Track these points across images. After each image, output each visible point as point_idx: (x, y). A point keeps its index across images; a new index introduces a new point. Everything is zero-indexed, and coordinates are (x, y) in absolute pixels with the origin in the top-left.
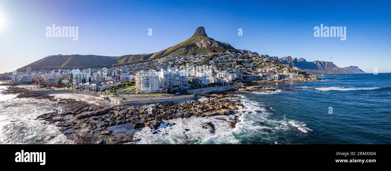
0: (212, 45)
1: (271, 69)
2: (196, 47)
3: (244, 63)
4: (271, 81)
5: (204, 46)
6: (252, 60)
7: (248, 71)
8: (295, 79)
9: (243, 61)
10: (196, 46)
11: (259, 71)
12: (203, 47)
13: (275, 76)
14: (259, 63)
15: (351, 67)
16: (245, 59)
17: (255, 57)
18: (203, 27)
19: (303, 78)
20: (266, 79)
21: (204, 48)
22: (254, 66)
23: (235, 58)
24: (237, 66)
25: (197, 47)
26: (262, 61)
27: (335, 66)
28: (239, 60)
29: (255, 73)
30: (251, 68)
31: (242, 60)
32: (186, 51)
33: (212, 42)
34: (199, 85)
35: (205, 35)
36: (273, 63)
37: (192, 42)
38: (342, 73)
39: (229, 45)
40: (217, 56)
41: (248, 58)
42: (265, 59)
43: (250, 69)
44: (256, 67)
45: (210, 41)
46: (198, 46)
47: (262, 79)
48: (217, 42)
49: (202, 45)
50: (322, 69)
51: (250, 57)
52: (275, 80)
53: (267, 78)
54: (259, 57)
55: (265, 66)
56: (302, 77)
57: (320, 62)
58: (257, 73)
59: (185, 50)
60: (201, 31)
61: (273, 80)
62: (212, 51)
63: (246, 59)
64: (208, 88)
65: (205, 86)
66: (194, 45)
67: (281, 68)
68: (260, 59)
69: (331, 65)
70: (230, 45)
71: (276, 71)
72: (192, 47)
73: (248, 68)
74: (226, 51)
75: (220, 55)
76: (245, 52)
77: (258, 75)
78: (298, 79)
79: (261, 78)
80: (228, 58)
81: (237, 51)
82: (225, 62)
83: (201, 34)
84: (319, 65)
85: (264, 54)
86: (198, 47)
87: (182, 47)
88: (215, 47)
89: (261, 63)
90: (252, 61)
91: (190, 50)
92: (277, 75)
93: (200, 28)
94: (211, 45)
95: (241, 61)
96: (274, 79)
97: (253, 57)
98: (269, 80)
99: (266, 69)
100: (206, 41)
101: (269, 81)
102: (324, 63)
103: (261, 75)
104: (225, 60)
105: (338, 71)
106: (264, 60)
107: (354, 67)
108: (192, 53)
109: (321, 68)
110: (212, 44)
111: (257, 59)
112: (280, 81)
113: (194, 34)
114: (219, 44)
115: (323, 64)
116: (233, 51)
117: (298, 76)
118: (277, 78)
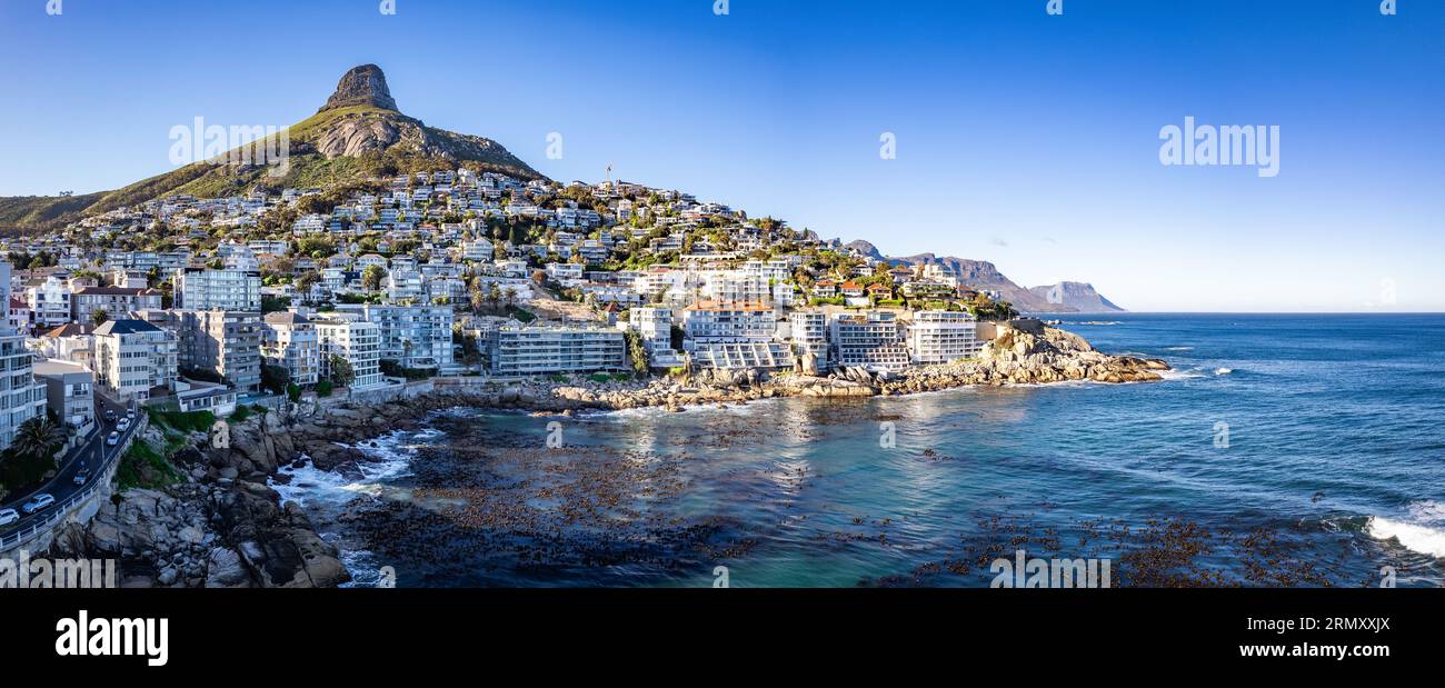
0: (392, 143)
1: (737, 276)
2: (308, 157)
4: (743, 384)
5: (354, 147)
6: (609, 216)
7: (556, 289)
8: (954, 365)
9: (539, 222)
10: (311, 150)
11: (641, 285)
12: (346, 154)
13: (778, 336)
14: (651, 230)
16: (560, 211)
17: (632, 198)
18: (378, 67)
19: (1029, 352)
20: (695, 369)
21: (351, 158)
22: (610, 253)
23: (489, 199)
25: (316, 158)
26: (671, 220)
28: (511, 210)
29: (604, 305)
30: (576, 267)
31: (531, 210)
33: (397, 131)
41: (580, 207)
42: (697, 209)
43: (574, 280)
44: (622, 257)
45: (387, 126)
46: (321, 150)
47: (660, 361)
49: (342, 143)
51: (599, 202)
52: (790, 381)
53: (710, 355)
55: (695, 251)
56: (1008, 341)
58: (622, 309)
60: (367, 85)
62: (377, 171)
63: (567, 207)
66: (305, 148)
67: (822, 266)
68: (660, 209)
71: (786, 293)
73: (553, 268)
77: (621, 327)
78: (987, 364)
79: (648, 356)
80: (444, 203)
83: (364, 97)
86: (318, 157)
88: (404, 155)
89: (665, 234)
90: (603, 222)
92: (799, 330)
94: (386, 146)
95: (528, 221)
96: (779, 368)
97: (619, 198)
98: (724, 375)
99: (703, 275)
101: (724, 388)
103: (646, 324)
111: (641, 211)
112: (837, 386)
113: (330, 100)
114: (436, 138)
117: (981, 337)
118: (797, 351)
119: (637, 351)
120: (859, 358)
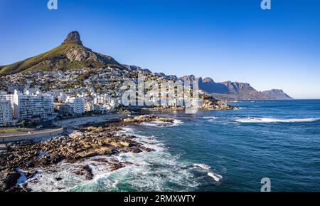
2: (66, 60)
4: (167, 108)
5: (78, 58)
10: (66, 57)
12: (76, 59)
15: (274, 90)
16: (133, 79)
18: (77, 32)
19: (210, 105)
21: (78, 61)
23: (118, 76)
25: (68, 60)
27: (252, 89)
28: (124, 79)
31: (128, 79)
32: (52, 65)
33: (88, 54)
34: (69, 115)
35: (80, 43)
37: (61, 53)
38: (261, 98)
40: (95, 73)
41: (137, 77)
42: (161, 78)
45: (86, 53)
46: (69, 58)
48: (96, 54)
49: (74, 56)
50: (236, 93)
52: (173, 108)
54: (152, 76)
56: (208, 103)
57: (232, 84)
59: (50, 63)
60: (74, 38)
61: (169, 107)
62: (88, 67)
64: (82, 118)
65: (78, 116)
66: (64, 57)
69: (247, 87)
70: (113, 59)
72: (60, 59)
74: (107, 67)
75: (98, 72)
76: (133, 68)
78: (204, 106)
80: (110, 77)
81: (122, 68)
82: (106, 82)
83: (75, 41)
84: (231, 87)
85: (158, 72)
87: (46, 59)
88: (93, 61)
91: (57, 63)
93: (73, 32)
94: (87, 58)
98: (164, 107)
100: (81, 52)
101: (164, 109)
102: (238, 84)
104: (106, 79)
105: (256, 97)
106: (157, 79)
107: (278, 91)
108: (61, 67)
109: (234, 91)
110: (88, 56)
111: (149, 79)
112: (180, 108)
114: (99, 56)
115: (236, 86)
116: (117, 68)
117: (204, 102)
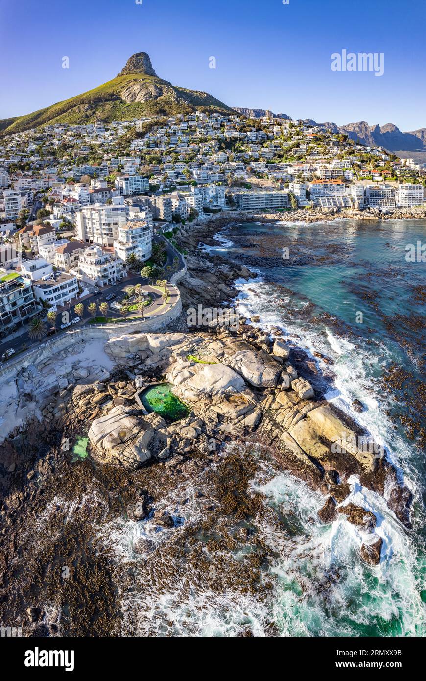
0: (159, 96)
1: (330, 167)
2: (118, 102)
3: (243, 144)
4: (332, 213)
5: (140, 98)
6: (270, 134)
7: (254, 173)
8: (413, 209)
9: (241, 139)
10: (118, 98)
11: (291, 171)
12: (136, 101)
13: (346, 194)
14: (291, 142)
16: (248, 133)
17: (280, 125)
18: (145, 54)
20: (315, 207)
21: (139, 103)
22: (275, 155)
23: (215, 129)
24: (214, 157)
25: (122, 103)
26: (300, 137)
28: (227, 135)
29: (277, 180)
30: (262, 163)
31: (236, 134)
32: (89, 112)
33: (161, 89)
35: (150, 72)
36: (334, 144)
37: (110, 91)
39: (209, 97)
40: (164, 125)
41: (257, 130)
42: (311, 130)
43: (260, 167)
44: (280, 156)
45: (156, 87)
46: (123, 99)
47: (302, 204)
48: (176, 89)
49: (134, 96)
51: (265, 127)
52: (349, 212)
53: (321, 202)
54: (293, 126)
55: (311, 154)
58: (285, 182)
59: (86, 110)
60: (140, 64)
61: (339, 211)
62: (157, 113)
63: (251, 131)
66: (113, 97)
67: (363, 161)
68: (294, 131)
70: (211, 97)
71: (349, 174)
72: (107, 100)
73: (253, 164)
74: (194, 110)
75: (170, 122)
77: (286, 191)
79: (297, 202)
80: (195, 131)
82: (182, 142)
83: (141, 69)
86: (122, 102)
87: (82, 102)
88: (168, 103)
89: (298, 146)
90: (268, 138)
91: (100, 109)
92: (354, 190)
93: (138, 55)
94: (156, 97)
95: (236, 139)
96: (346, 208)
97: (273, 125)
98: (326, 209)
99: (316, 165)
100: (147, 87)
101: (325, 214)
103: (296, 189)
104: (184, 137)
106: (305, 133)
108: (103, 116)
110: (160, 93)
111: (285, 132)
112: (366, 214)
113: (123, 70)
114: (181, 93)
116: (217, 112)
118: (353, 201)
119: (293, 200)
120: (376, 203)
